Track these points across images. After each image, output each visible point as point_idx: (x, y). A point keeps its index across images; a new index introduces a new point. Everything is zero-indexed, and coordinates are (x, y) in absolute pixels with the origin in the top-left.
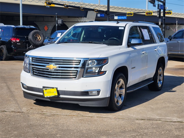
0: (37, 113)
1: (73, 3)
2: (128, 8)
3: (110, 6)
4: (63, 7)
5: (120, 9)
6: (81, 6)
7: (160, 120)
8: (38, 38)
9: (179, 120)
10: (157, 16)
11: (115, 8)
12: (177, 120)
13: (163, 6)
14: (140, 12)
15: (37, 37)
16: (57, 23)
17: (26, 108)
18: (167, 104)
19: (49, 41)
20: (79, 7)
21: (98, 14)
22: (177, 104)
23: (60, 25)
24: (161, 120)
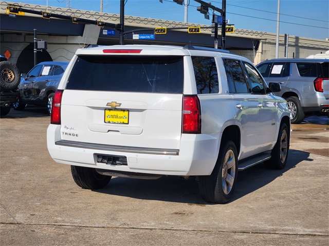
0: (46, 223)
1: (58, 10)
2: (157, 20)
3: (126, 16)
4: (41, 16)
5: (142, 21)
6: (72, 16)
7: (274, 232)
8: (9, 76)
9: (308, 231)
10: (211, 35)
11: (134, 20)
12: (304, 231)
13: (222, 18)
14: (177, 27)
15: (6, 75)
16: (37, 48)
17: (22, 215)
18: (274, 200)
19: (27, 82)
20: (69, 18)
21: (104, 30)
22: (291, 199)
23: (41, 50)
24: (277, 232)
